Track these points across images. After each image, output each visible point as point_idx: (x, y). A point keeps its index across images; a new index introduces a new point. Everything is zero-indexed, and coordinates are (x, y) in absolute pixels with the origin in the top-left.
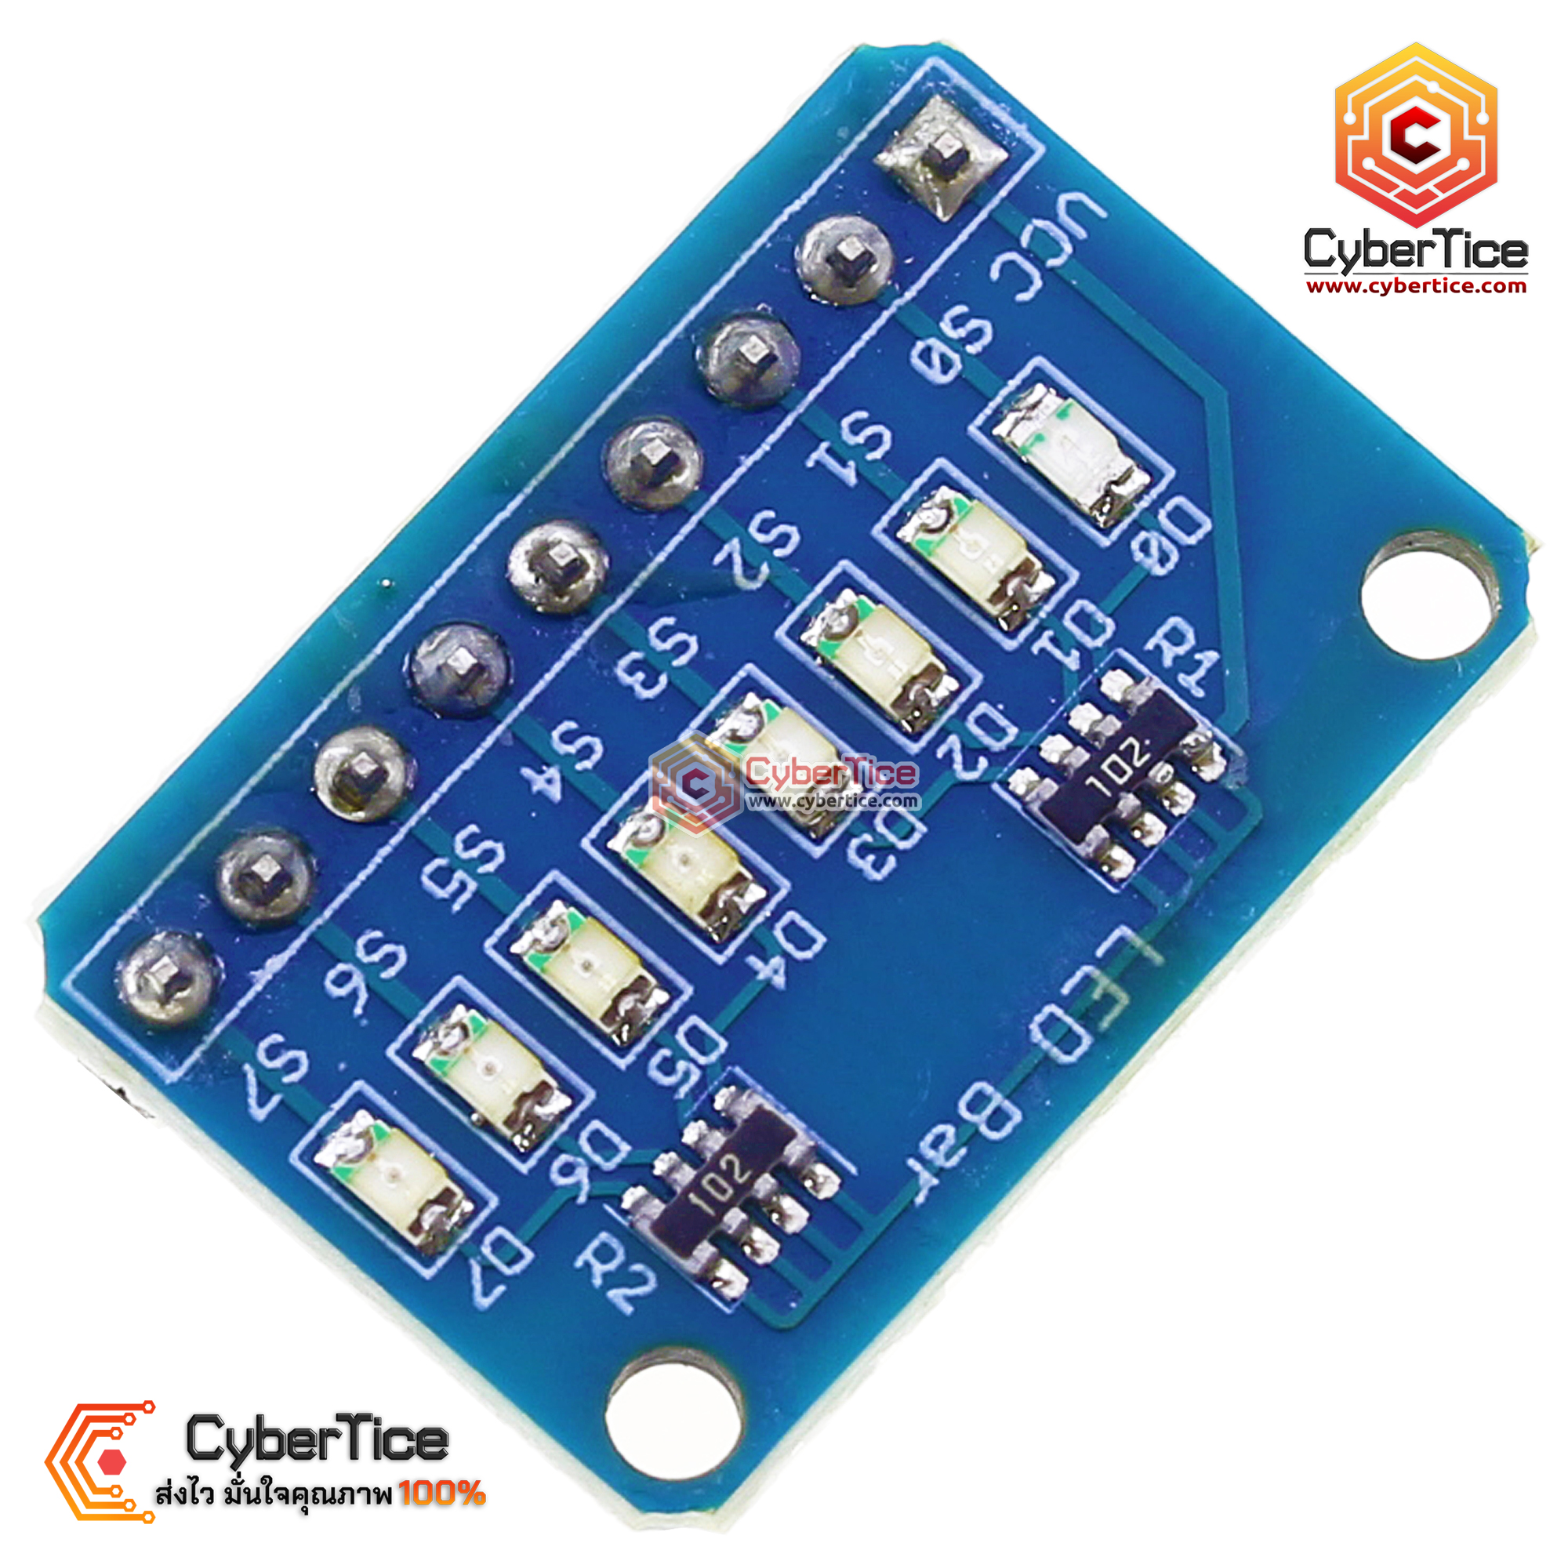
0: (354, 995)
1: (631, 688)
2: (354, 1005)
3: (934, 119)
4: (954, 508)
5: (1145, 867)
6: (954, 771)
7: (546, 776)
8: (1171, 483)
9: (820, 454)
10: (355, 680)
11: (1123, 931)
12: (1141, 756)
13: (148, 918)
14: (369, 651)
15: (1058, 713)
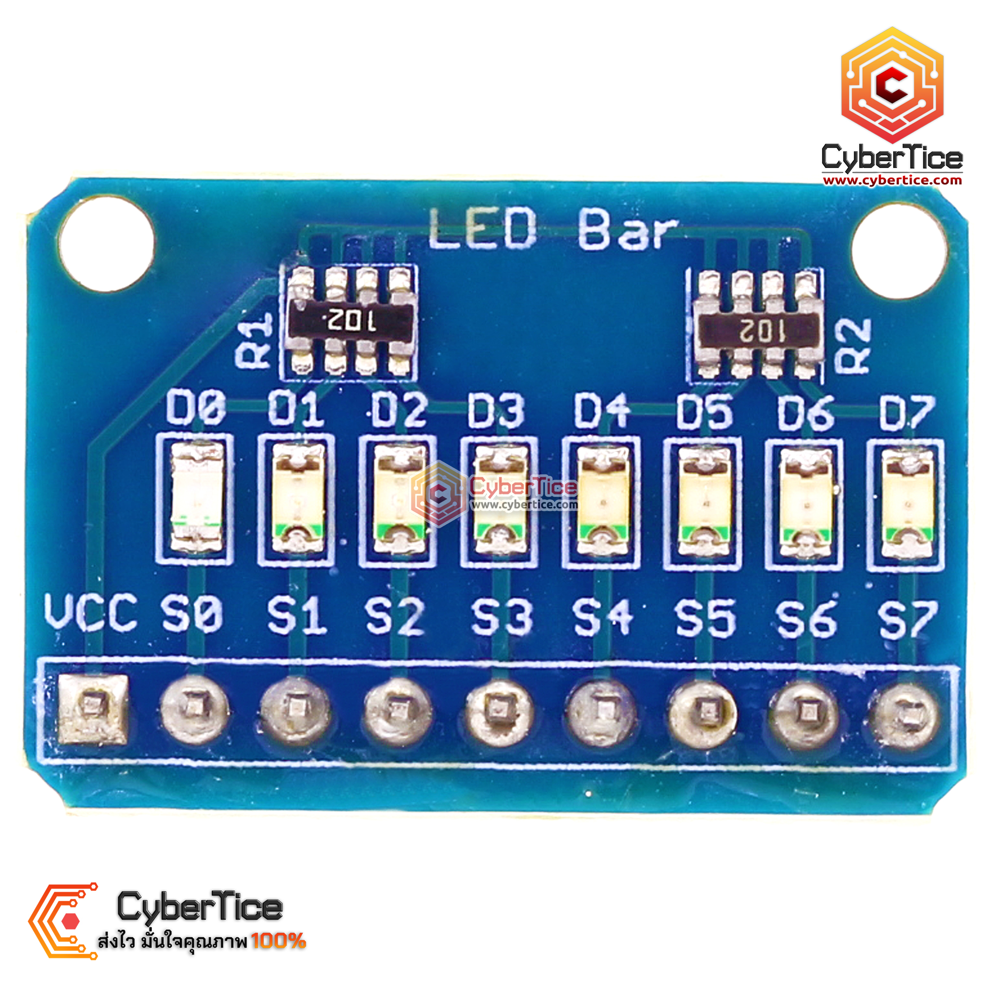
0: (826, 614)
1: (531, 616)
2: (831, 610)
3: (77, 730)
4: (283, 532)
5: (389, 263)
6: (426, 408)
7: (618, 618)
8: (166, 431)
9: (314, 629)
10: (654, 764)
11: (434, 244)
12: (335, 314)
13: (879, 758)
14: (632, 770)
15: (345, 381)
